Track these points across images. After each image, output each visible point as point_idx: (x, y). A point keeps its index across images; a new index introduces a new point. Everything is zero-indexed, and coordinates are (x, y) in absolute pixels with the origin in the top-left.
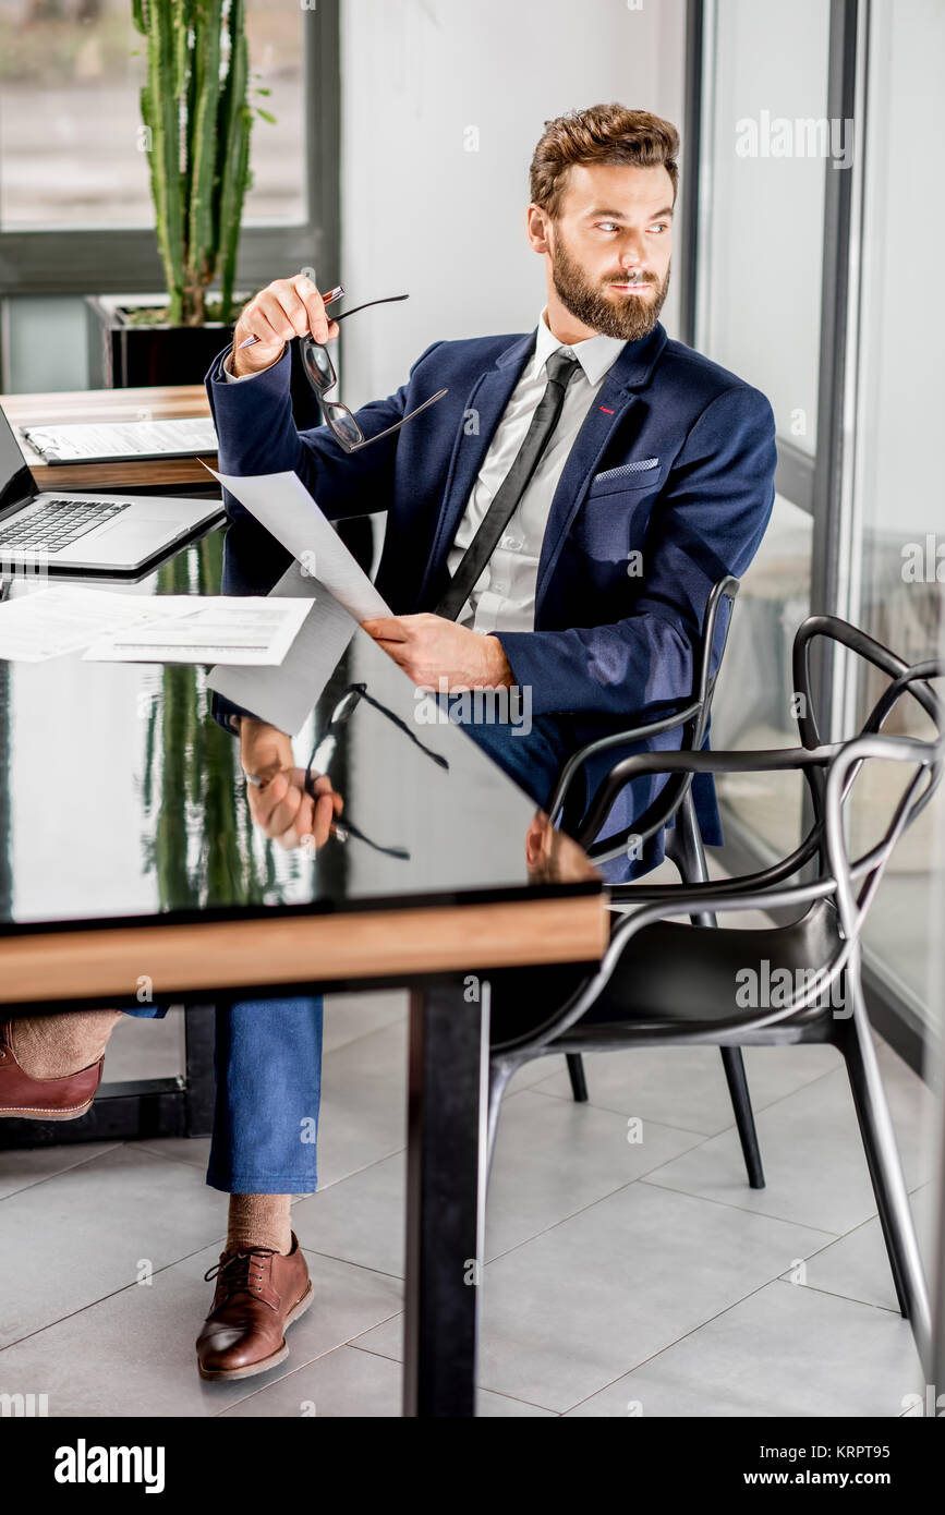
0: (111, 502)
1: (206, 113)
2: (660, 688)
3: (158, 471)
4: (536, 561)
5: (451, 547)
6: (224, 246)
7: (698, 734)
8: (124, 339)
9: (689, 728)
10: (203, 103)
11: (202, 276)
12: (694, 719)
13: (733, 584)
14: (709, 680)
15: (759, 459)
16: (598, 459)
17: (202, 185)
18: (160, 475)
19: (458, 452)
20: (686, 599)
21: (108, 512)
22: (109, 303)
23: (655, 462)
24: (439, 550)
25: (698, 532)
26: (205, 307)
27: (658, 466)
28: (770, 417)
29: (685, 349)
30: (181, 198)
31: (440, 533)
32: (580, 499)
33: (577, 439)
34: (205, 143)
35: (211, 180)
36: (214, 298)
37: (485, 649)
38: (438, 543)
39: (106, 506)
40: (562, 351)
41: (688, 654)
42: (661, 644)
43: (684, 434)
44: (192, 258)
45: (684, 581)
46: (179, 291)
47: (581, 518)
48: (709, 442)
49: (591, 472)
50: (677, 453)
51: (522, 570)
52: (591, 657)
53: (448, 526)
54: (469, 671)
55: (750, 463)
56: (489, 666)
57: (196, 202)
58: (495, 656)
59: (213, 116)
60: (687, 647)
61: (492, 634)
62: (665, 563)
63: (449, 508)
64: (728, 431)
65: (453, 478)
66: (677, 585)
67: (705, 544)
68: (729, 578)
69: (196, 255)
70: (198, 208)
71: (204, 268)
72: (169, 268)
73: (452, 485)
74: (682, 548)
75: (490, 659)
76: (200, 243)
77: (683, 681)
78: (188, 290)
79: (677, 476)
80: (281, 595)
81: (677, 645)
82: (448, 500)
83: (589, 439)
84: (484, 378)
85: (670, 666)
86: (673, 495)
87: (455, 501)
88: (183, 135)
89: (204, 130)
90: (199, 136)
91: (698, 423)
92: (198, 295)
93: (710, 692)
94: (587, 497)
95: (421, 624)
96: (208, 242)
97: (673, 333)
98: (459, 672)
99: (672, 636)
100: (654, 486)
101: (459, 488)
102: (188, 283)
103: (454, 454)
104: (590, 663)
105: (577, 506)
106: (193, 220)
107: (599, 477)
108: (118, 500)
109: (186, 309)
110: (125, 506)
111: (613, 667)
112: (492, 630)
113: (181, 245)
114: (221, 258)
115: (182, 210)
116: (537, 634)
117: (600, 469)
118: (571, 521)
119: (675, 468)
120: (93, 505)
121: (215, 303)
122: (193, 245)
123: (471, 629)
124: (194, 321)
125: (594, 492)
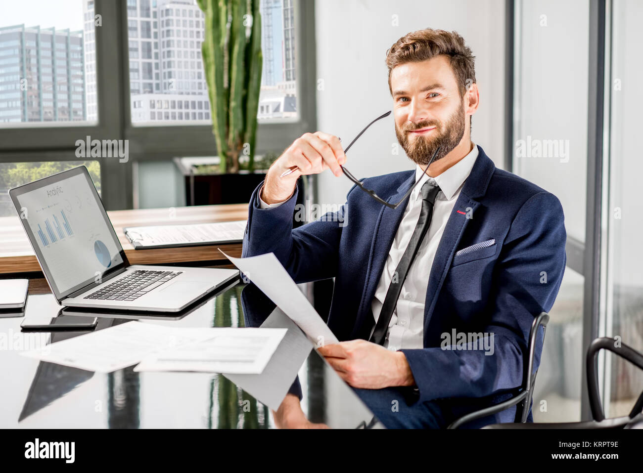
0: (171, 271)
1: (239, 54)
2: (503, 382)
3: (201, 252)
4: (422, 305)
5: (373, 299)
6: (249, 128)
7: (525, 410)
8: (192, 181)
9: (520, 407)
10: (236, 49)
11: (236, 146)
12: (523, 402)
13: (546, 318)
14: (532, 376)
15: (556, 236)
16: (457, 242)
17: (236, 93)
18: (203, 255)
19: (376, 241)
20: (517, 325)
21: (169, 276)
22: (187, 163)
23: (493, 242)
24: (366, 300)
25: (521, 283)
26: (239, 163)
27: (495, 244)
28: (560, 210)
29: (507, 173)
30: (225, 103)
31: (366, 290)
32: (447, 267)
33: (444, 231)
34: (238, 71)
35: (242, 92)
36: (244, 159)
37: (397, 361)
38: (365, 296)
39: (168, 273)
40: (430, 181)
41: (521, 358)
42: (504, 352)
43: (510, 223)
44: (231, 135)
45: (515, 312)
46: (224, 154)
47: (449, 278)
48: (525, 227)
49: (453, 250)
50: (505, 235)
51: (415, 311)
52: (462, 363)
53: (371, 285)
54: (387, 375)
55: (551, 238)
56: (399, 371)
57: (233, 104)
58: (402, 364)
59: (242, 56)
60: (520, 354)
61: (400, 350)
62: (504, 302)
63: (372, 274)
64: (536, 220)
65: (373, 257)
66: (511, 315)
67: (525, 290)
68: (543, 313)
69: (233, 134)
70: (234, 108)
71: (238, 141)
72: (218, 141)
73: (372, 261)
74: (512, 294)
75: (400, 367)
76: (235, 126)
77: (518, 376)
78: (229, 153)
79: (507, 249)
80: (268, 326)
81: (514, 352)
82: (371, 270)
83: (452, 230)
84: (390, 199)
85: (510, 366)
86: (505, 261)
87: (375, 271)
88: (226, 67)
89: (238, 64)
90: (235, 68)
91: (517, 217)
92: (235, 156)
93: (533, 384)
94: (452, 266)
95: (356, 346)
96: (240, 126)
97: (499, 164)
98: (380, 376)
99: (511, 347)
100: (493, 256)
101: (377, 263)
102: (229, 149)
103: (373, 242)
104: (462, 368)
105: (446, 271)
106: (232, 114)
107: (459, 253)
108: (175, 270)
109: (229, 164)
110: (179, 273)
111: (475, 368)
112: (399, 348)
113: (225, 129)
114: (248, 135)
115: (225, 109)
116: (426, 349)
117: (459, 248)
118: (442, 280)
119: (505, 244)
120: (160, 273)
121: (245, 162)
122: (232, 128)
123: (387, 347)
124: (233, 170)
125: (456, 262)
